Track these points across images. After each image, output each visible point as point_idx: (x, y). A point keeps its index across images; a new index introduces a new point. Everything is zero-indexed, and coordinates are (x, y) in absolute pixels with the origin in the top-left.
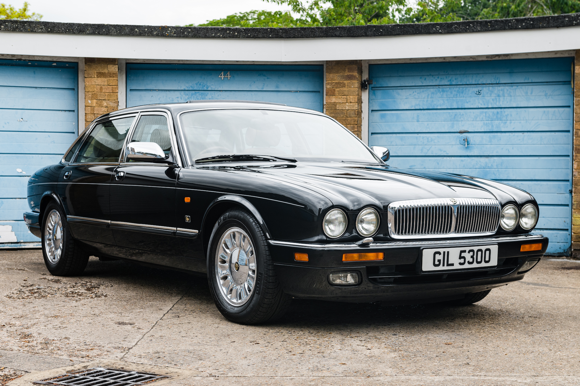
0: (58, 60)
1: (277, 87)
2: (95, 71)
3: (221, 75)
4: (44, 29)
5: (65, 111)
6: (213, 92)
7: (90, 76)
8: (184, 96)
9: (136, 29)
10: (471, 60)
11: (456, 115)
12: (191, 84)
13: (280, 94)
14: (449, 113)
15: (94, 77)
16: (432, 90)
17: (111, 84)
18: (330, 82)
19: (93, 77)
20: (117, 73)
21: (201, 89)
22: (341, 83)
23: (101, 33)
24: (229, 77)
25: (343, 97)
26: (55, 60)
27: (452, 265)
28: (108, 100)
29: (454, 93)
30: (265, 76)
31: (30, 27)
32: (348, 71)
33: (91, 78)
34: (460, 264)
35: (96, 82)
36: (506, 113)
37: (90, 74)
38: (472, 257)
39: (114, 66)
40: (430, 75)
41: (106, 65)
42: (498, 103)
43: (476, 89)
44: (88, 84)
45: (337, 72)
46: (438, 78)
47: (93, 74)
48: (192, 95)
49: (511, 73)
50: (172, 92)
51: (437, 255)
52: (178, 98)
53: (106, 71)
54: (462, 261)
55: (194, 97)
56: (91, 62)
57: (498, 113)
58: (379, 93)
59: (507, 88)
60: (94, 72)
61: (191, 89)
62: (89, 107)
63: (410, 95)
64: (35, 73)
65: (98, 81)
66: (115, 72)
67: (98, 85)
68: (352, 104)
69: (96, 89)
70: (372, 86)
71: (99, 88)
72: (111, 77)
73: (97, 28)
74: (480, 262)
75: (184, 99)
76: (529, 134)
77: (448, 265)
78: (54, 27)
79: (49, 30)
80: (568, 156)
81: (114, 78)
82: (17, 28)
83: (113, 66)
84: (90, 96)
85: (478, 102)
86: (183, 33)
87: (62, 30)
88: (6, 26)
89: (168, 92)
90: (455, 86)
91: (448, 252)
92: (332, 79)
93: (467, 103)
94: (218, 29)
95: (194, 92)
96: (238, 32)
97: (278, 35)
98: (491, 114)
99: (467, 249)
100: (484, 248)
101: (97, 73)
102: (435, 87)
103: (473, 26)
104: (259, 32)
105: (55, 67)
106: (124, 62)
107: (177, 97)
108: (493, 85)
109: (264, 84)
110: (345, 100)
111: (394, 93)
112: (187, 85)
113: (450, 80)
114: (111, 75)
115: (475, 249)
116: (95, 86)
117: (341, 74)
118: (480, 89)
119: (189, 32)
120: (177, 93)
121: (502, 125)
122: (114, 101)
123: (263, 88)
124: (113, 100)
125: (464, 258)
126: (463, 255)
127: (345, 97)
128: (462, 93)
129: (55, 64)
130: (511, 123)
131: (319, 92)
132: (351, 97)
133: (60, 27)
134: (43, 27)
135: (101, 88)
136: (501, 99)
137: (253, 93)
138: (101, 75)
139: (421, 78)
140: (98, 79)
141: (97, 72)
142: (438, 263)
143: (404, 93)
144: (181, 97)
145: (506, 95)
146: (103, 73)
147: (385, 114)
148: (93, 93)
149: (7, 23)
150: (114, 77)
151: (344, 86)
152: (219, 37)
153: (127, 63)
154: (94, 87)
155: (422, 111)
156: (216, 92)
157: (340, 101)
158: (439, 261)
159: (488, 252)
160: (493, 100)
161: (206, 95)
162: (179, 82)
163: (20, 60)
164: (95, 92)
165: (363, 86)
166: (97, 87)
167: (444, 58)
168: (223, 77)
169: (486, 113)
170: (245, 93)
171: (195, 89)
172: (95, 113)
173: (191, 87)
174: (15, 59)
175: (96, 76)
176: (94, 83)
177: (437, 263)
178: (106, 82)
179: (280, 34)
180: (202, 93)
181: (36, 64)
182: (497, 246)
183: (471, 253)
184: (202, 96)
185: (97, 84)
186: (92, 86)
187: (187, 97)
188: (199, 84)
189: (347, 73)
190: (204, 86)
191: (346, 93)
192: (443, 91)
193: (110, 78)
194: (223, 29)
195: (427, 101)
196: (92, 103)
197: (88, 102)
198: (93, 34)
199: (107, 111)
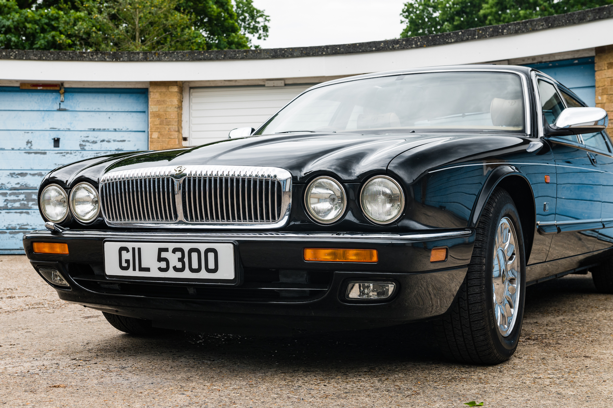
2: (606, 62)
4: (545, 25)
7: (600, 69)
15: (605, 69)
19: (603, 69)
23: (601, 17)
26: (576, 56)
27: (148, 270)
33: (601, 71)
34: (160, 269)
35: (607, 74)
38: (181, 260)
44: (598, 78)
47: (604, 66)
51: (124, 253)
54: (163, 265)
60: (604, 63)
65: (609, 73)
67: (609, 78)
69: (607, 83)
71: (610, 81)
73: (597, 13)
74: (198, 270)
77: (141, 269)
78: (554, 21)
79: (550, 25)
82: (519, 29)
84: (600, 91)
87: (563, 22)
88: (509, 29)
91: (139, 249)
99: (171, 246)
101: (608, 64)
105: (577, 64)
115: (186, 247)
116: (606, 79)
125: (166, 260)
126: (164, 255)
133: (561, 19)
134: (544, 23)
140: (609, 70)
141: (608, 62)
142: (126, 265)
148: (603, 87)
149: (510, 27)
154: (604, 81)
158: (127, 261)
159: (211, 255)
163: (541, 62)
164: (606, 87)
166: (608, 80)
175: (606, 68)
176: (604, 76)
181: (557, 64)
182: (232, 245)
183: (179, 254)
185: (607, 76)
186: (602, 80)
196: (602, 99)
197: (598, 99)
198: (594, 20)
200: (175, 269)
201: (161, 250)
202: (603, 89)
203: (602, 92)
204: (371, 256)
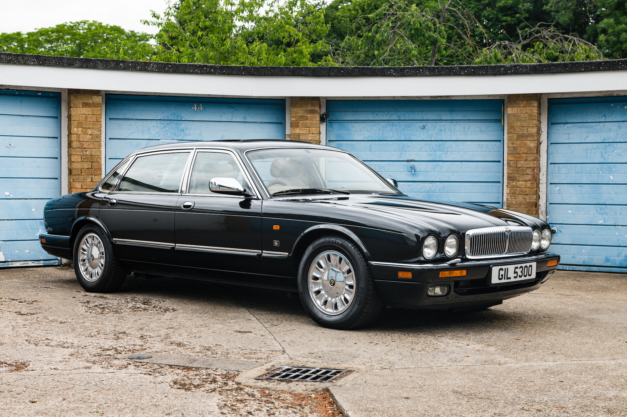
0: (43, 90)
1: (245, 118)
3: (194, 107)
4: (36, 61)
5: (49, 137)
6: (186, 122)
7: (76, 106)
8: (160, 125)
9: (121, 64)
10: (417, 99)
11: (404, 146)
12: (166, 115)
13: (247, 124)
14: (398, 144)
16: (383, 124)
17: (95, 114)
18: (294, 115)
19: (78, 106)
20: (101, 104)
21: (175, 119)
22: (304, 116)
23: (88, 66)
24: (201, 108)
25: (306, 128)
26: (40, 90)
27: (510, 278)
28: (93, 128)
29: (402, 127)
30: (234, 108)
31: (23, 60)
32: (311, 106)
33: (77, 108)
34: (515, 277)
36: (447, 145)
37: (76, 104)
38: (522, 272)
39: (99, 97)
40: (381, 111)
41: (91, 97)
42: (440, 137)
43: (421, 124)
44: (74, 113)
45: (301, 107)
46: (388, 114)
47: (79, 104)
48: (167, 124)
49: (451, 111)
50: (149, 122)
51: (501, 271)
52: (154, 126)
53: (90, 101)
54: (515, 275)
55: (169, 126)
56: (77, 93)
57: (440, 145)
58: (336, 126)
59: (447, 124)
60: (80, 102)
61: (166, 119)
62: (75, 135)
63: (363, 128)
64: (21, 102)
65: (83, 111)
66: (99, 103)
68: (314, 135)
69: (82, 118)
70: (330, 119)
71: (84, 117)
72: (95, 107)
73: (85, 62)
74: (526, 276)
75: (159, 128)
76: (466, 163)
77: (507, 278)
78: (45, 60)
79: (41, 62)
80: (500, 182)
82: (11, 60)
83: (97, 97)
84: (76, 124)
85: (423, 135)
86: (164, 68)
89: (145, 122)
90: (403, 121)
91: (507, 269)
92: (296, 113)
93: (414, 135)
94: (196, 65)
95: (169, 122)
96: (214, 69)
97: (250, 72)
98: (434, 146)
99: (519, 266)
100: (528, 265)
101: (82, 103)
102: (385, 121)
103: (423, 71)
104: (233, 69)
105: (40, 96)
106: (104, 93)
108: (436, 121)
109: (233, 115)
110: (308, 131)
111: (349, 125)
112: (163, 115)
113: (399, 116)
114: (95, 105)
116: (81, 115)
117: (304, 108)
118: (425, 124)
119: (169, 68)
120: (154, 123)
121: (444, 155)
122: (98, 130)
123: (232, 119)
124: (97, 128)
125: (517, 273)
127: (308, 128)
128: (409, 127)
129: (40, 94)
130: (451, 153)
131: (281, 123)
132: (313, 129)
135: (86, 117)
136: (443, 133)
137: (223, 123)
138: (86, 105)
139: (373, 113)
140: (84, 108)
143: (357, 127)
144: (157, 126)
145: (447, 130)
146: (88, 103)
147: (341, 144)
149: (2, 56)
150: (98, 107)
151: (307, 119)
152: (197, 73)
153: (106, 94)
155: (374, 142)
156: (189, 122)
157: (304, 132)
158: (502, 275)
159: (530, 268)
160: (436, 134)
161: (181, 125)
162: (155, 112)
163: (8, 89)
164: (80, 121)
165: (322, 119)
167: (394, 97)
168: (195, 108)
169: (430, 145)
170: (216, 123)
171: (170, 119)
172: (80, 140)
173: (167, 117)
175: (81, 106)
176: (79, 113)
177: (501, 277)
178: (91, 112)
179: (252, 72)
180: (176, 123)
181: (23, 93)
182: (536, 263)
183: (521, 269)
184: (176, 125)
185: (82, 113)
186: (78, 115)
187: (163, 126)
188: (174, 114)
189: (309, 108)
190: (179, 116)
191: (309, 125)
192: (393, 125)
194: (200, 66)
195: (379, 133)
196: (77, 131)
197: (74, 130)
198: (81, 67)
199: (92, 139)
200: (519, 276)
201: (516, 268)
202: (78, 123)
203: (78, 125)
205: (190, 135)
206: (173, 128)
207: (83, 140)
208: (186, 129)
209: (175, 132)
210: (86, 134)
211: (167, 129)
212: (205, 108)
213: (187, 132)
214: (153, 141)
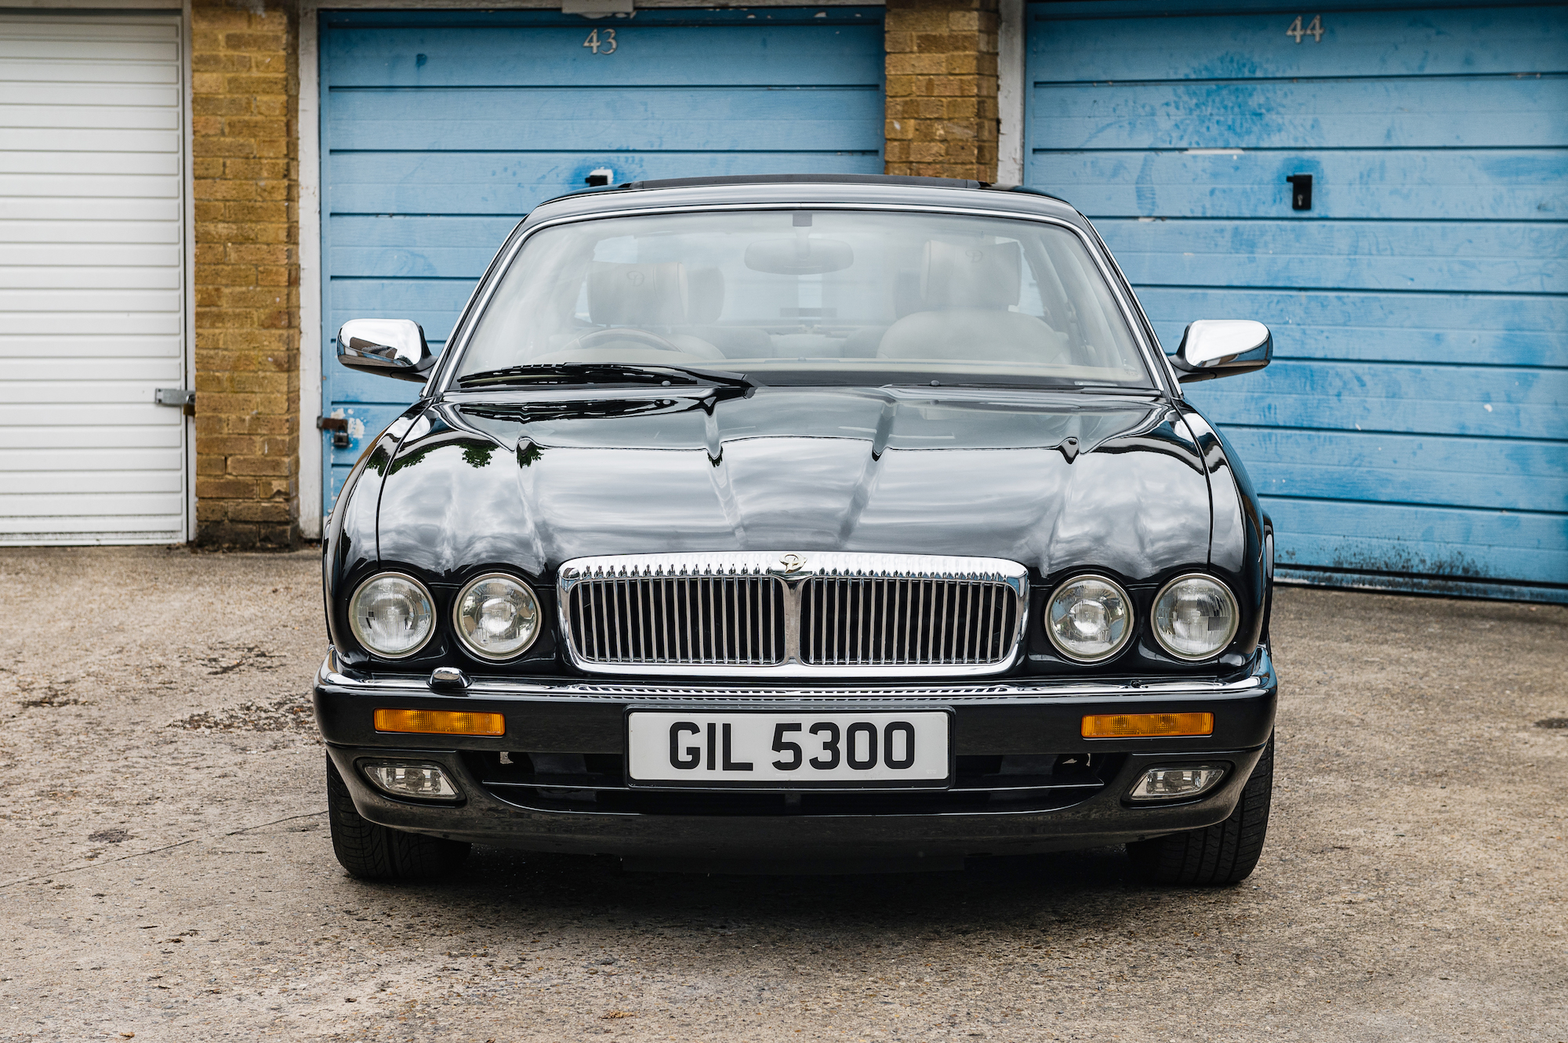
1: (1468, 61)
2: (914, 33)
3: (1294, 29)
6: (1268, 85)
7: (899, 47)
8: (1186, 98)
12: (1204, 61)
13: (1475, 85)
15: (912, 52)
17: (957, 71)
19: (908, 50)
20: (974, 35)
21: (1233, 76)
24: (1318, 32)
27: (748, 767)
28: (950, 119)
30: (1429, 25)
33: (902, 56)
34: (779, 765)
35: (916, 65)
37: (900, 43)
38: (831, 746)
39: (968, 14)
41: (944, 14)
44: (893, 73)
47: (908, 41)
48: (1209, 93)
50: (1152, 89)
51: (684, 736)
53: (944, 31)
54: (787, 756)
55: (1214, 101)
60: (911, 36)
61: (1205, 75)
62: (896, 143)
64: (767, 44)
65: (922, 64)
66: (969, 33)
67: (921, 75)
69: (917, 88)
71: (924, 83)
72: (957, 48)
74: (871, 764)
75: (1184, 108)
77: (728, 765)
81: (967, 52)
83: (964, 16)
84: (899, 108)
89: (1139, 89)
91: (727, 728)
95: (1213, 86)
99: (807, 720)
100: (880, 721)
101: (919, 37)
105: (822, 23)
107: (1165, 101)
109: (1426, 52)
112: (1195, 64)
114: (956, 42)
115: (843, 721)
116: (914, 77)
120: (1167, 92)
122: (965, 123)
123: (1421, 67)
124: (962, 119)
125: (796, 748)
126: (788, 737)
129: (822, 15)
135: (930, 84)
137: (1390, 84)
138: (929, 43)
140: (923, 55)
141: (920, 34)
142: (689, 758)
144: (1175, 102)
146: (935, 36)
148: (908, 99)
150: (965, 48)
154: (911, 82)
156: (1279, 85)
158: (694, 751)
159: (899, 737)
161: (1251, 95)
162: (1171, 55)
164: (913, 97)
166: (919, 80)
168: (1298, 33)
170: (1367, 84)
171: (1216, 75)
172: (911, 159)
173: (1206, 69)
174: (711, 5)
175: (915, 48)
176: (909, 70)
177: (684, 757)
178: (944, 64)
180: (1237, 89)
181: (769, 17)
182: (945, 716)
183: (826, 736)
184: (1237, 97)
185: (918, 72)
186: (905, 80)
187: (1194, 101)
188: (1228, 59)
190: (1244, 65)
193: (956, 53)
196: (904, 130)
197: (894, 129)
199: (947, 154)
200: (816, 763)
201: (780, 729)
202: (906, 103)
203: (904, 112)
204: (1201, 723)
205: (1280, 130)
206: (1226, 107)
207: (918, 158)
208: (1269, 110)
209: (1234, 122)
210: (928, 137)
211: (1209, 110)
212: (1332, 31)
213: (1271, 118)
214: (1165, 154)
